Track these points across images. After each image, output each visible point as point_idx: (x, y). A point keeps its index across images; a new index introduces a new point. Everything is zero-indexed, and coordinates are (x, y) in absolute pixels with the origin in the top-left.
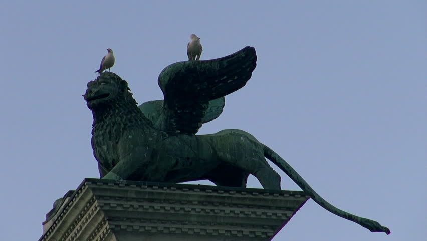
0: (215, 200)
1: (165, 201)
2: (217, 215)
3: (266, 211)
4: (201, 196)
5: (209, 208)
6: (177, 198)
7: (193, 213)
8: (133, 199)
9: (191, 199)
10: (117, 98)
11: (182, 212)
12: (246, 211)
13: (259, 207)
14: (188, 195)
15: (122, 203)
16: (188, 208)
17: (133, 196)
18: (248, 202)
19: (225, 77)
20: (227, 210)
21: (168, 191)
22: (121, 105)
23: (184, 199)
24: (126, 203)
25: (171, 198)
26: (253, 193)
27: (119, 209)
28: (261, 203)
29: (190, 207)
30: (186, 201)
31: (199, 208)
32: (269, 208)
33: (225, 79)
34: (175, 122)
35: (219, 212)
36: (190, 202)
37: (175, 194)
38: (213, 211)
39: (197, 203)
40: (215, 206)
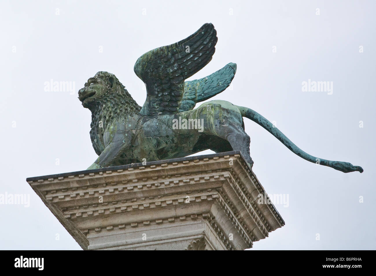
0: (152, 175)
1: (107, 184)
2: (159, 188)
3: (203, 176)
4: (137, 174)
5: (149, 183)
6: (116, 179)
7: (136, 190)
8: (77, 188)
9: (130, 178)
10: (105, 94)
11: (126, 191)
12: (185, 179)
13: (196, 173)
14: (125, 175)
15: (69, 194)
16: (129, 186)
17: (76, 185)
18: (184, 171)
19: (192, 56)
20: (167, 181)
21: (105, 175)
22: (109, 99)
23: (123, 179)
24: (72, 193)
25: (110, 180)
26: (184, 162)
27: (67, 199)
28: (196, 170)
29: (131, 185)
30: (126, 180)
31: (140, 185)
32: (206, 172)
33: (192, 58)
34: (157, 105)
35: (159, 185)
36: (130, 181)
37: (113, 177)
38: (153, 185)
39: (136, 180)
40: (155, 180)
